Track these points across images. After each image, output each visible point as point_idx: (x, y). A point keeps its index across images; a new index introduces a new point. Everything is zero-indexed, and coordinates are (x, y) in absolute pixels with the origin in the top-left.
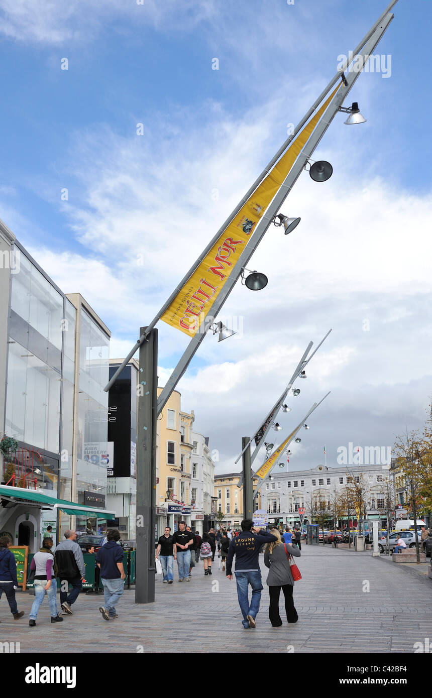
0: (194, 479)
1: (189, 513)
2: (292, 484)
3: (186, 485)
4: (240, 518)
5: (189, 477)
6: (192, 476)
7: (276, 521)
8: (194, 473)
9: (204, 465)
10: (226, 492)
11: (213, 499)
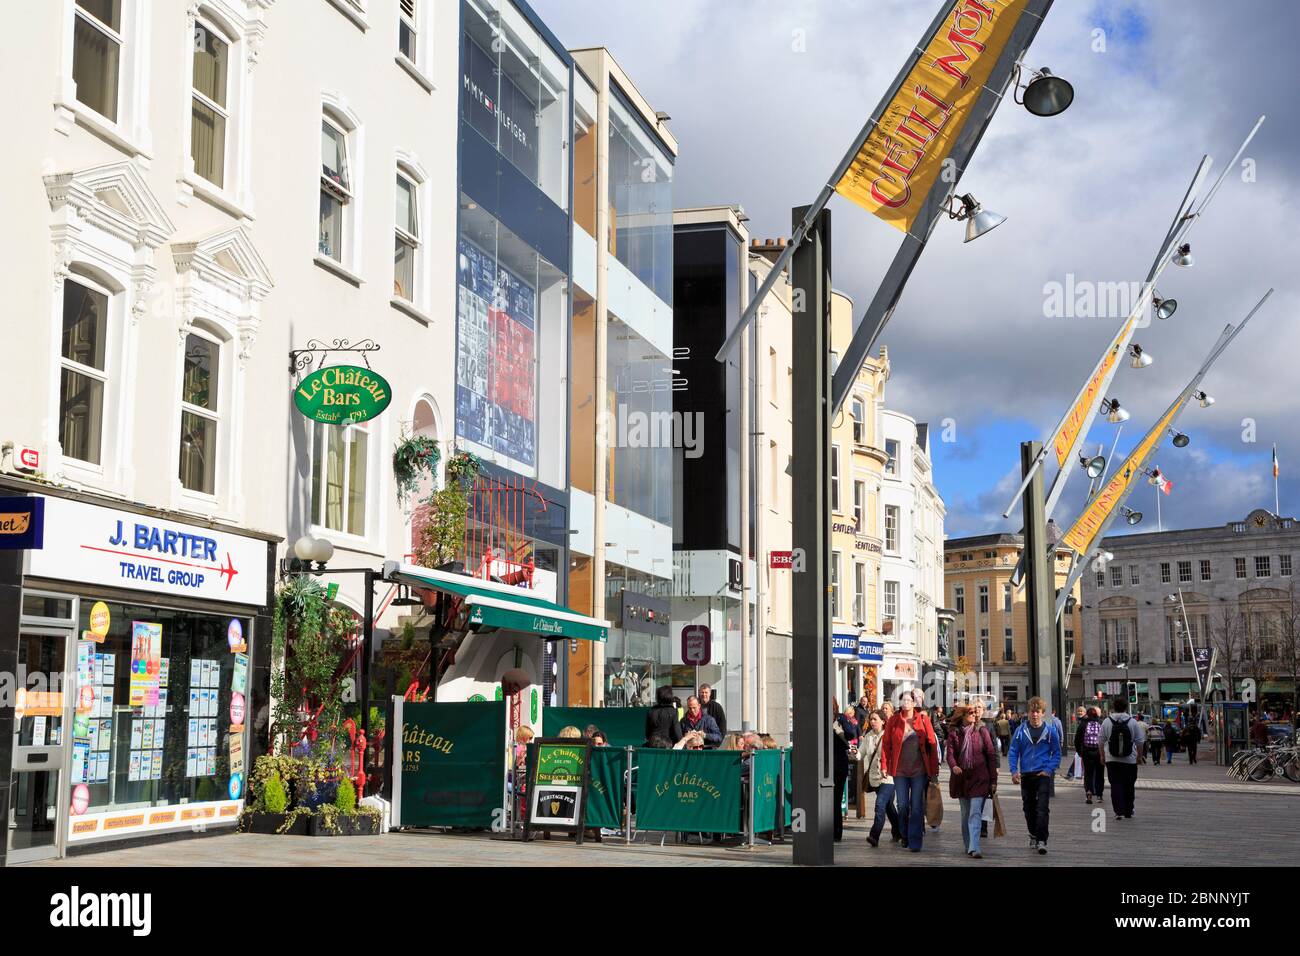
0: (890, 552)
1: (879, 658)
2: (1174, 569)
3: (869, 573)
4: (1019, 679)
5: (877, 549)
6: (884, 545)
7: (1124, 687)
8: (888, 536)
9: (916, 510)
10: (977, 594)
11: (942, 616)
